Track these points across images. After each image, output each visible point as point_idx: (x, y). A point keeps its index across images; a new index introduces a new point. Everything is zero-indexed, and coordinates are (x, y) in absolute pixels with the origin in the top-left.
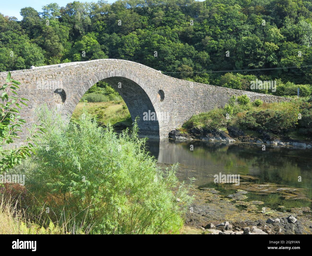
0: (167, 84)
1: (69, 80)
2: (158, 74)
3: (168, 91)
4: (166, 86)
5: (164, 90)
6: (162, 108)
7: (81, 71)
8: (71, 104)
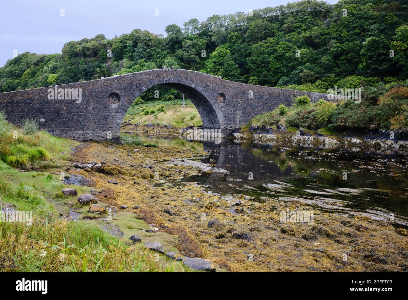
0: (228, 88)
1: (122, 86)
2: (217, 80)
3: (230, 94)
4: (227, 89)
5: (225, 93)
6: (223, 109)
7: (134, 79)
8: (125, 105)
